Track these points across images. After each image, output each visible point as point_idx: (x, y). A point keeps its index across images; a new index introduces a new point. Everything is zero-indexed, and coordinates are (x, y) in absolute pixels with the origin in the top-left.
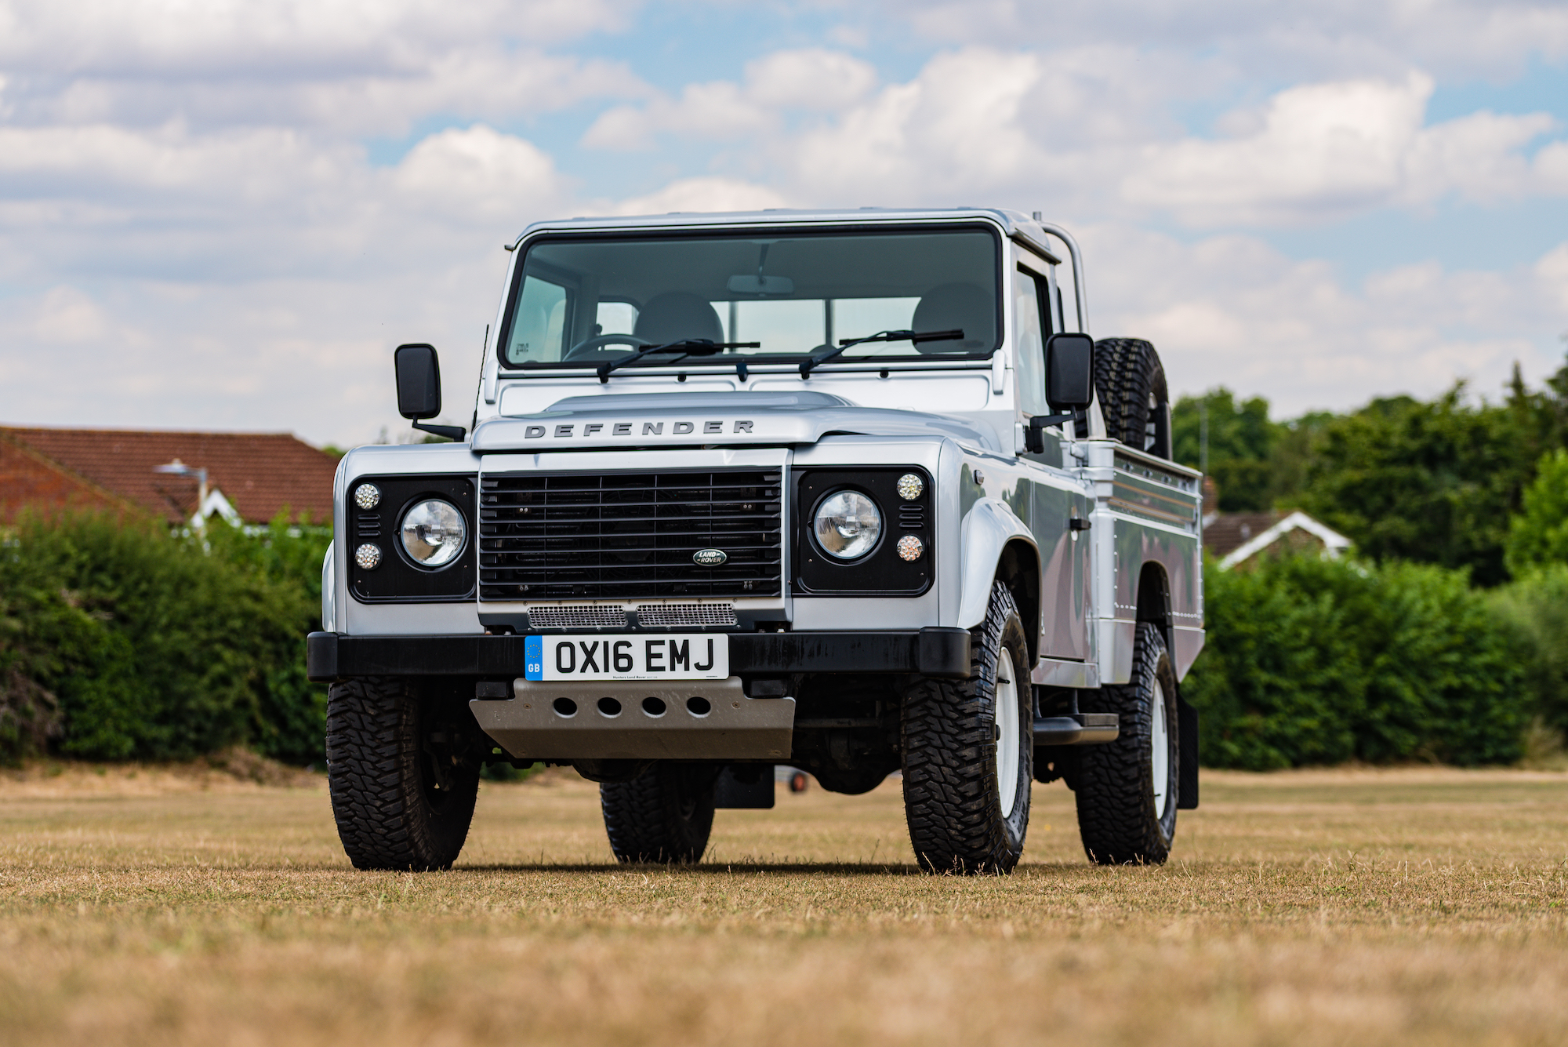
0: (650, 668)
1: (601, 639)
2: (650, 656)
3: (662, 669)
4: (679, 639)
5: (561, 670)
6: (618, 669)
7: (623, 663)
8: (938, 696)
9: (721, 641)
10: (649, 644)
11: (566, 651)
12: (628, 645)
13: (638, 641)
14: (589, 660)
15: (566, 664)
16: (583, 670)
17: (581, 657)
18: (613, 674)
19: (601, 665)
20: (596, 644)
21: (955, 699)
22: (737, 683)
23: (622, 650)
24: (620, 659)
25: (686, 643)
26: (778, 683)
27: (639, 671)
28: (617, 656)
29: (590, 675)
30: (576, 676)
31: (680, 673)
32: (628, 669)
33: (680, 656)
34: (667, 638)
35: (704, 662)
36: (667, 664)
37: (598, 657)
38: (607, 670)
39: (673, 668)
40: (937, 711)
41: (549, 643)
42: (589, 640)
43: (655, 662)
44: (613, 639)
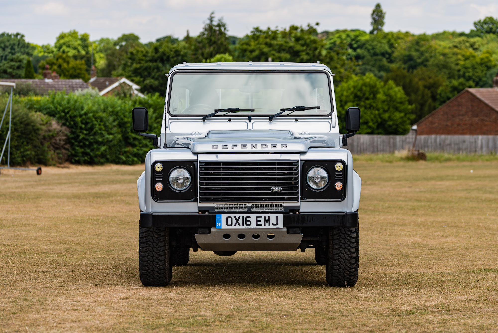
0: (257, 225)
1: (241, 215)
2: (257, 221)
3: (261, 225)
4: (267, 215)
5: (227, 225)
6: (247, 225)
7: (248, 223)
8: (343, 232)
9: (281, 216)
10: (257, 217)
11: (229, 220)
12: (250, 217)
13: (253, 216)
14: (237, 222)
15: (229, 223)
16: (235, 225)
17: (234, 221)
18: (245, 227)
19: (241, 224)
20: (239, 217)
21: (349, 233)
22: (285, 230)
23: (248, 219)
24: (247, 222)
25: (269, 217)
26: (298, 229)
27: (254, 226)
28: (246, 221)
29: (237, 227)
30: (233, 227)
31: (267, 226)
32: (250, 225)
33: (267, 221)
34: (263, 215)
35: (275, 223)
36: (263, 224)
37: (240, 221)
38: (243, 225)
39: (265, 225)
40: (343, 237)
41: (224, 216)
42: (237, 216)
43: (259, 223)
44: (245, 215)
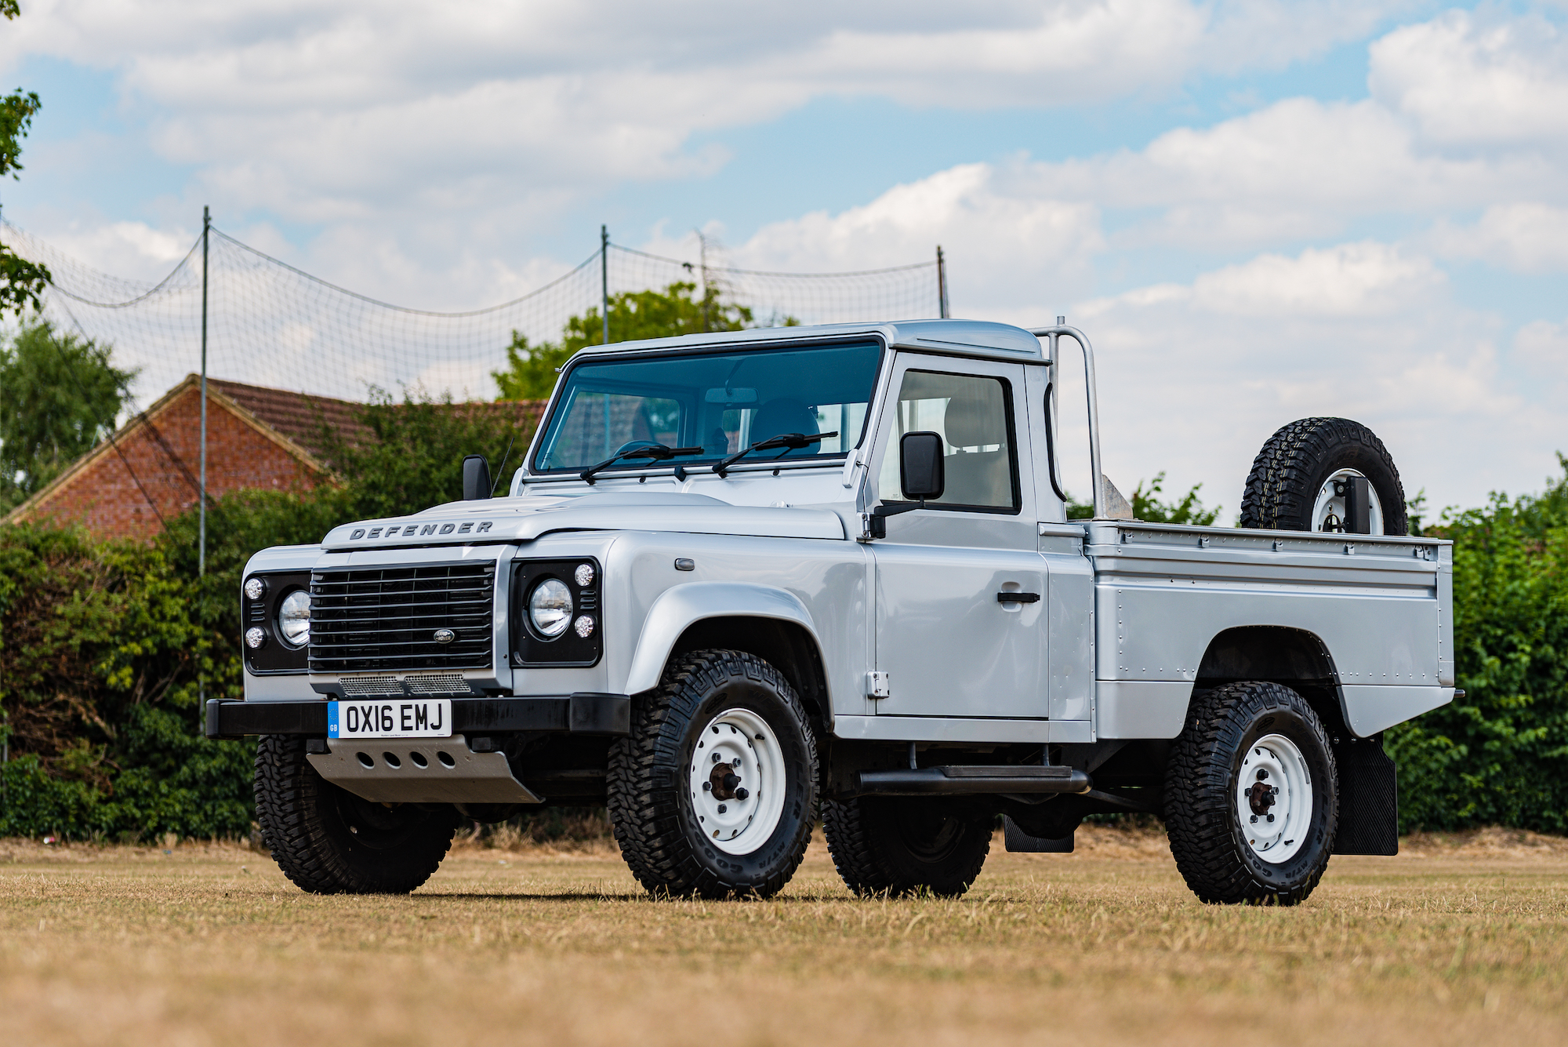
0: (404, 728)
1: (373, 703)
2: (404, 718)
3: (410, 728)
4: (421, 704)
5: (351, 729)
6: (386, 729)
7: (387, 724)
9: (447, 706)
10: (403, 707)
11: (353, 713)
12: (390, 708)
13: (396, 706)
14: (367, 722)
15: (353, 724)
16: (364, 730)
17: (362, 719)
18: (381, 732)
20: (371, 707)
22: (461, 740)
23: (387, 713)
24: (385, 720)
25: (425, 707)
26: (488, 740)
27: (397, 732)
28: (384, 718)
29: (366, 733)
30: (358, 734)
31: (422, 733)
32: (389, 729)
33: (422, 717)
34: (414, 703)
35: (436, 723)
36: (414, 725)
37: (372, 719)
38: (377, 729)
39: (417, 728)
41: (343, 706)
42: (366, 704)
43: (407, 723)
44: (381, 704)
